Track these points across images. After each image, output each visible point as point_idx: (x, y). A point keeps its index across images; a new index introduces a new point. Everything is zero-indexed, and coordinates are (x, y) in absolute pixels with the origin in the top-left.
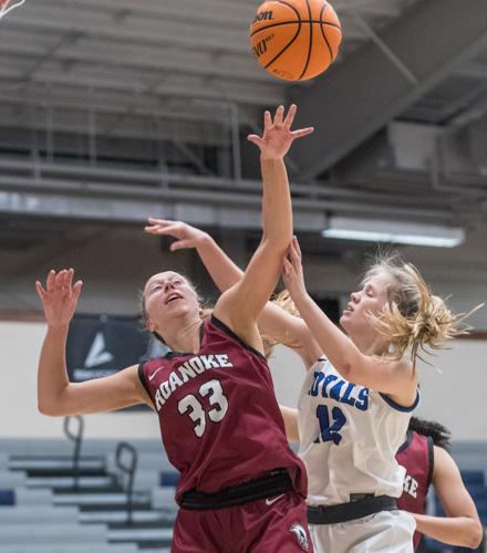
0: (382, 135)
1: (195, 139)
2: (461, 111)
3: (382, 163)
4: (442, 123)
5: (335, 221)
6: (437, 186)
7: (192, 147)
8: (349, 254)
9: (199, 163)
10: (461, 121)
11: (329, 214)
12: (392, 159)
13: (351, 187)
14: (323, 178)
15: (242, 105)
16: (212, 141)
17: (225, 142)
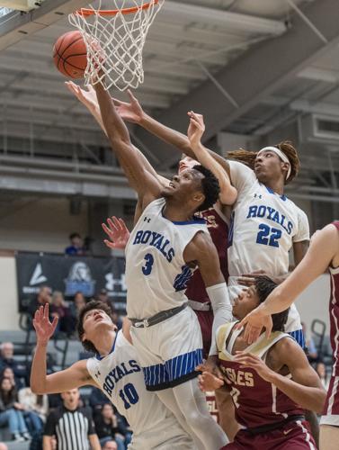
1: (94, 142)
2: (260, 126)
4: (248, 133)
9: (96, 158)
10: (259, 132)
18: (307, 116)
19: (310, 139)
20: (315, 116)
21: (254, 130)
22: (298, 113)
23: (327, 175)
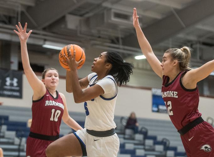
0: (63, 18)
2: (87, 13)
3: (63, 26)
4: (81, 16)
5: (47, 43)
6: (79, 35)
7: (5, 16)
8: (49, 53)
9: (7, 21)
10: (87, 16)
11: (45, 40)
12: (66, 25)
13: (54, 33)
14: (44, 29)
15: (22, 5)
16: (12, 15)
17: (16, 15)
18: (109, 10)
19: (110, 21)
20: (113, 11)
21: (84, 14)
22: (105, 8)
23: (117, 39)
